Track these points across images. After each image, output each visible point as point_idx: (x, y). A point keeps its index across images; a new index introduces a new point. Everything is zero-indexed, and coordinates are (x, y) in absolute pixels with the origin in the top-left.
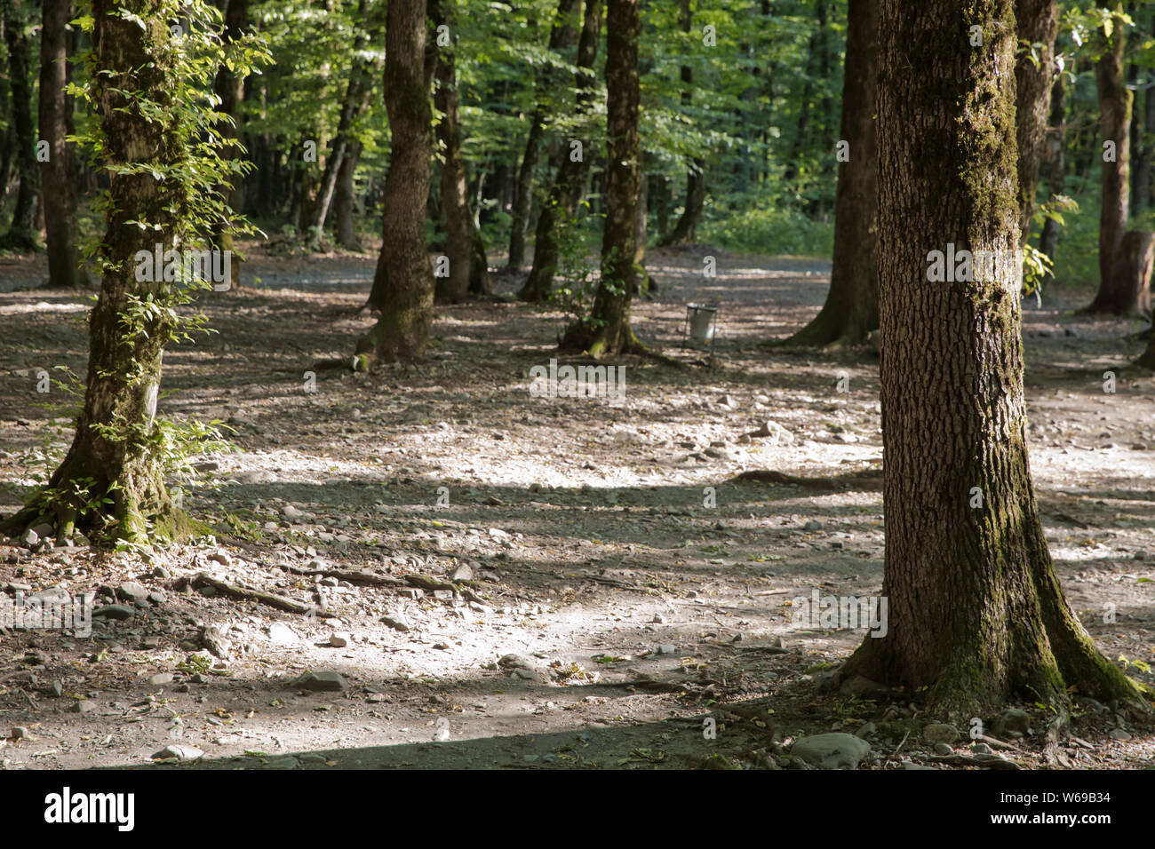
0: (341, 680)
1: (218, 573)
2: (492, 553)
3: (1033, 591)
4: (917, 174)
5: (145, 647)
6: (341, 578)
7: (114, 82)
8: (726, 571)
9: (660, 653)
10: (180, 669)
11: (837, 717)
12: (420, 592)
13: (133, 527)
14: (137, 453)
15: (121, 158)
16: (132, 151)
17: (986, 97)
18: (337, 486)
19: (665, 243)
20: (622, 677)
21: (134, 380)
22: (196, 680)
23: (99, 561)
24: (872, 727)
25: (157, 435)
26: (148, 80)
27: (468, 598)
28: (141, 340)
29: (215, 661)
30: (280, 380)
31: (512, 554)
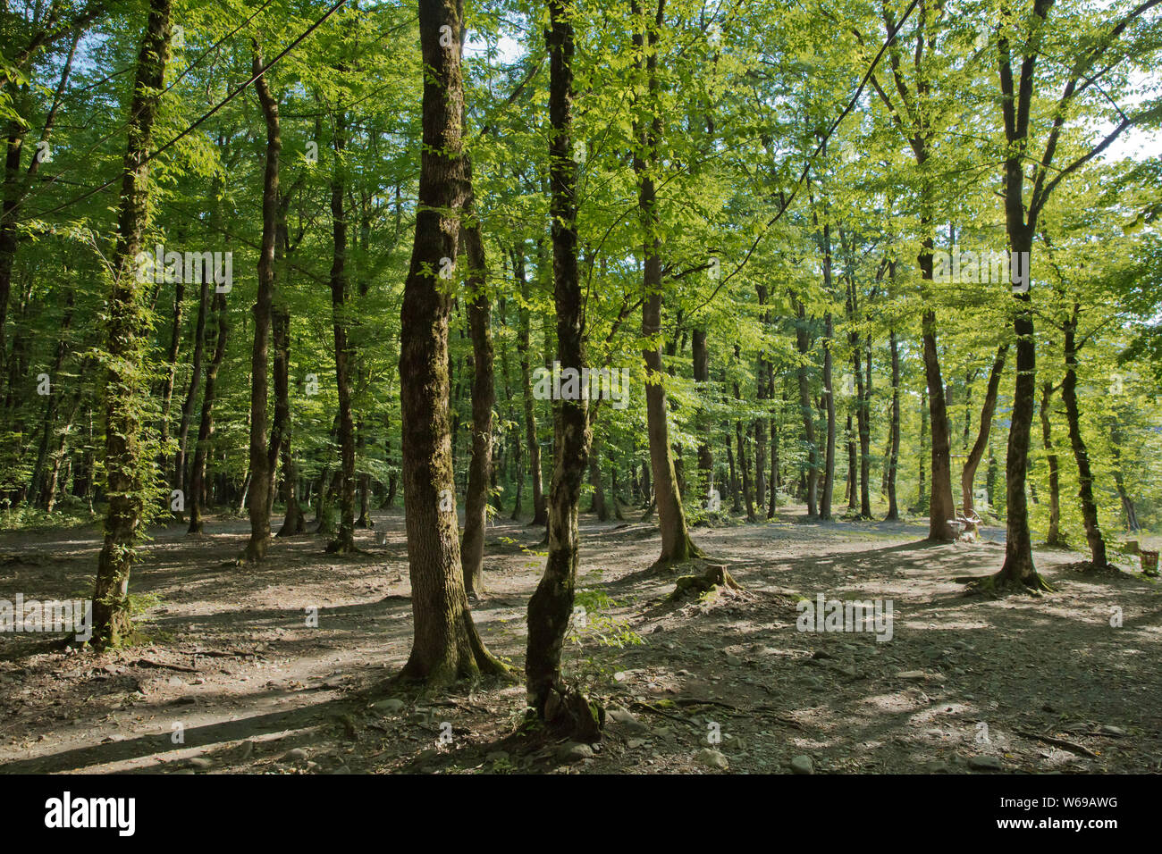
0: (195, 699)
1: (151, 658)
2: (274, 638)
3: (467, 636)
4: (417, 483)
5: (111, 693)
6: (206, 654)
7: (112, 460)
8: (371, 637)
9: (335, 673)
10: (125, 701)
11: (395, 692)
12: (239, 658)
13: (114, 640)
14: (118, 610)
15: (114, 490)
16: (119, 487)
17: (440, 455)
18: (218, 615)
19: (382, 507)
20: (317, 685)
21: (116, 580)
22: (131, 705)
23: (97, 657)
24: (405, 695)
25: (127, 601)
26: (127, 459)
27: (260, 658)
28: (120, 563)
29: (141, 695)
30: (207, 572)
31: (283, 638)
